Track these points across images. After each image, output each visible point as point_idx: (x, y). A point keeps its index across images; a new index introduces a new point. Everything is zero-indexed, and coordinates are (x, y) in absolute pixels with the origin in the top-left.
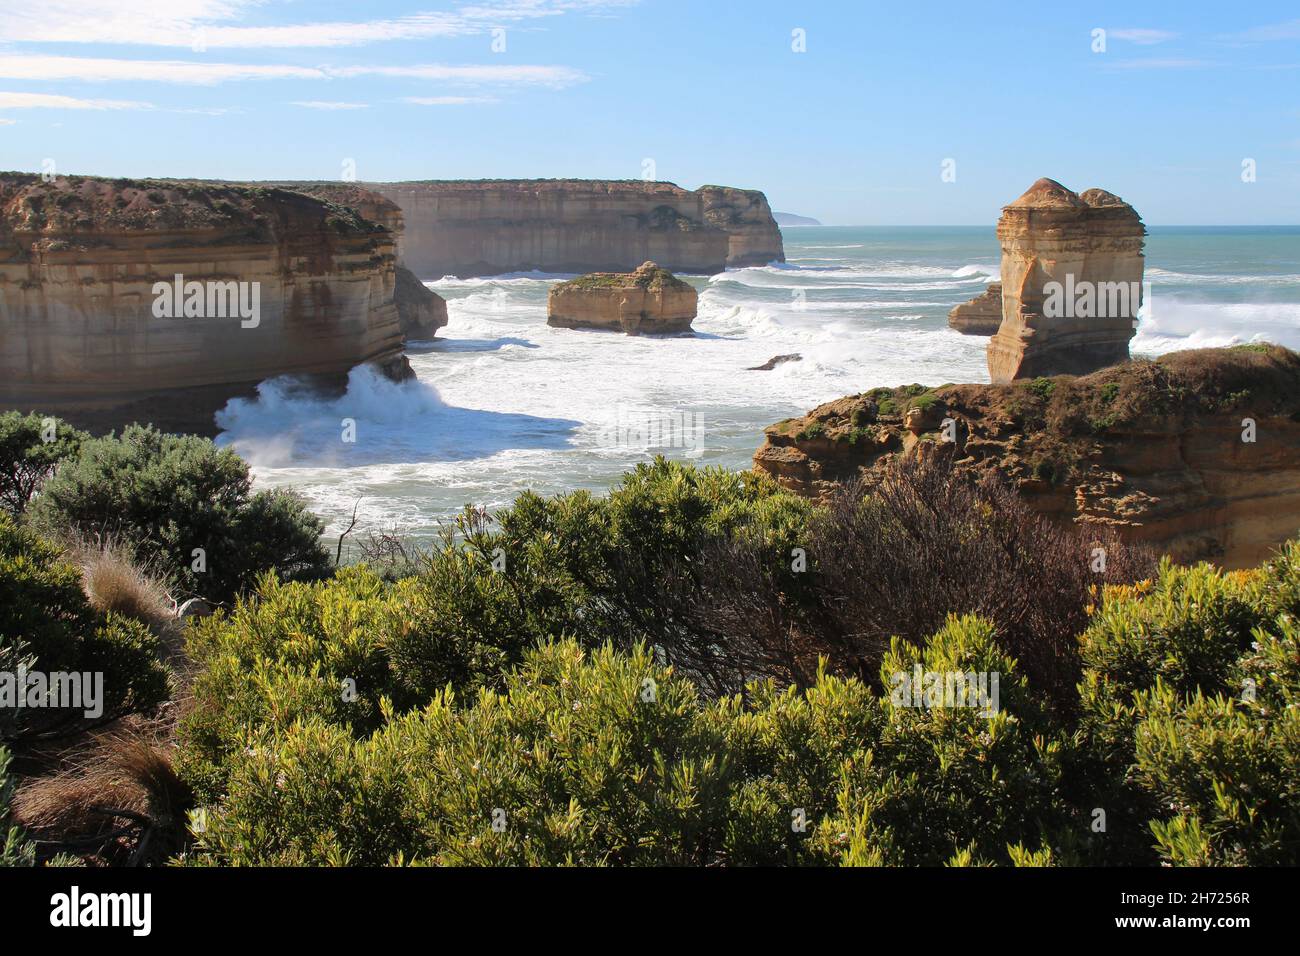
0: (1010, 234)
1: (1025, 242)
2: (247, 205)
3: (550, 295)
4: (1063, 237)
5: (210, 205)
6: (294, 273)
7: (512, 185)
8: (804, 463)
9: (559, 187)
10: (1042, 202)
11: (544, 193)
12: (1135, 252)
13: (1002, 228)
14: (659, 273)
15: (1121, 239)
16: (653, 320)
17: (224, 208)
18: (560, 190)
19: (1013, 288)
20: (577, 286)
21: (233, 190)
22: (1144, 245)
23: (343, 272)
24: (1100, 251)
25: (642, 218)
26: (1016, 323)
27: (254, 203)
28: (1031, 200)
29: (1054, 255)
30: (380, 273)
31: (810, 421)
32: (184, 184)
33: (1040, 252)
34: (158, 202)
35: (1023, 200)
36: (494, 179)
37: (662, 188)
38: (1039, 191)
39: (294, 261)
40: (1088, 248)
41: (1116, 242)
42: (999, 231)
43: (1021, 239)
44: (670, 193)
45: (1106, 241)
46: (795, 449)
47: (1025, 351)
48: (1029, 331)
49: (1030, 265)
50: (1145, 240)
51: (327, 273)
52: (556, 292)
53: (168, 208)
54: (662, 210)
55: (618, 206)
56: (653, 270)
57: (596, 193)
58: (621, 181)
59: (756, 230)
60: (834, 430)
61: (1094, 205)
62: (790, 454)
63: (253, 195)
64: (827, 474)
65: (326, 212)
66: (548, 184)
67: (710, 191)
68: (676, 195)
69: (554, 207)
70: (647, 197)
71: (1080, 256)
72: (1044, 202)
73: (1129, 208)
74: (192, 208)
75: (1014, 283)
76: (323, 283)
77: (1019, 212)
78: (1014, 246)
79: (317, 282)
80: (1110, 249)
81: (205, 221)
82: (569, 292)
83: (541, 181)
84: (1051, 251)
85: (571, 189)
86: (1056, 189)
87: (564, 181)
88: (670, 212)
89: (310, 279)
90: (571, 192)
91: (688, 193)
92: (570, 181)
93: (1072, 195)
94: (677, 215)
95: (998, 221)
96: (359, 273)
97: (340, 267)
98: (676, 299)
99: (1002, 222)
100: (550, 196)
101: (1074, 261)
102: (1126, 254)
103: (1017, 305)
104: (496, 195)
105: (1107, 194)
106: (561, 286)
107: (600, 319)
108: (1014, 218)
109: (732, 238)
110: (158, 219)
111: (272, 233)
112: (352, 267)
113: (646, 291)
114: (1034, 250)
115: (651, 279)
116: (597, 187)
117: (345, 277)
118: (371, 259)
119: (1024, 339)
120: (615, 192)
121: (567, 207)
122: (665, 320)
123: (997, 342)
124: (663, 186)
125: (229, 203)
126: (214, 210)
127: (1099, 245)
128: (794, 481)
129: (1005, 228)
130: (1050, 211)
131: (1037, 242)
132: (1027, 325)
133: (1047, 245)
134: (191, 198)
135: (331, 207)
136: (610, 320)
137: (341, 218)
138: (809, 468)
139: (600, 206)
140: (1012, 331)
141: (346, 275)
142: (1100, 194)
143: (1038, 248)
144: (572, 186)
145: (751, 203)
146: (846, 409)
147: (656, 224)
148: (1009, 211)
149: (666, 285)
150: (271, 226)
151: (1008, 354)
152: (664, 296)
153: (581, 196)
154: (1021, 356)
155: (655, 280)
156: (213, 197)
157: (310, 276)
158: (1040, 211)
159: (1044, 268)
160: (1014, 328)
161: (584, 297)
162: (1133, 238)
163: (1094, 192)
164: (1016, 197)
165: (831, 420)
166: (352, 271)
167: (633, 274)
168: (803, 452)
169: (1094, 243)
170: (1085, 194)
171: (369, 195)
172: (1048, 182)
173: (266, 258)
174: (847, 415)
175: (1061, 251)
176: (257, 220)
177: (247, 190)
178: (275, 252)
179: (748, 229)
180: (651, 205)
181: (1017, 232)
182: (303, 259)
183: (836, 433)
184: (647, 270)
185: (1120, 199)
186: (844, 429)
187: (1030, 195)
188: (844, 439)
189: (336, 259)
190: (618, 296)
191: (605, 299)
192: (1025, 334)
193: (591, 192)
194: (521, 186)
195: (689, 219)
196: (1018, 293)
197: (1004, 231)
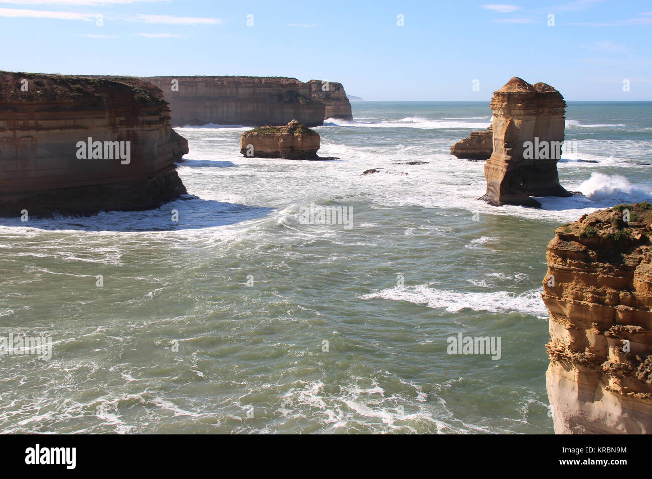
0: (498, 106)
1: (506, 111)
2: (90, 89)
3: (242, 137)
4: (525, 108)
5: (70, 88)
6: (118, 126)
7: (212, 79)
8: (585, 252)
9: (236, 80)
10: (515, 90)
11: (229, 83)
12: (560, 116)
13: (493, 103)
14: (300, 126)
15: (554, 109)
16: (297, 151)
17: (78, 90)
18: (237, 82)
19: (500, 134)
20: (256, 133)
21: (82, 80)
22: (565, 112)
23: (145, 125)
24: (544, 115)
25: (280, 97)
26: (501, 153)
27: (95, 87)
28: (509, 88)
29: (521, 117)
30: (163, 127)
31: (583, 226)
32: (55, 76)
33: (514, 115)
34: (41, 86)
35: (505, 88)
36: (202, 75)
37: (290, 81)
38: (513, 84)
39: (118, 119)
40: (537, 114)
41: (551, 110)
42: (492, 104)
43: (503, 109)
44: (295, 84)
45: (546, 110)
46: (578, 243)
47: (507, 168)
48: (509, 157)
49: (509, 122)
50: (566, 109)
51: (135, 126)
52: (245, 136)
53: (46, 90)
54: (291, 93)
55: (267, 90)
56: (297, 124)
57: (256, 84)
58: (268, 77)
59: (338, 103)
60: (602, 232)
61: (540, 91)
62: (574, 246)
63: (93, 82)
64: (601, 259)
65: (135, 93)
66: (230, 79)
67: (314, 83)
68: (298, 85)
69: (234, 90)
70: (282, 86)
71: (534, 118)
72: (516, 89)
73: (558, 92)
74: (60, 90)
75: (500, 132)
76: (134, 131)
77: (503, 95)
78: (500, 113)
79: (130, 131)
80: (548, 114)
81: (68, 97)
82: (252, 136)
83: (227, 77)
84: (520, 115)
85: (243, 81)
86: (521, 82)
87: (239, 77)
88: (295, 93)
89: (126, 129)
90: (243, 83)
91: (304, 84)
92: (242, 77)
93: (529, 85)
94: (298, 95)
95: (491, 100)
96: (154, 126)
97: (143, 123)
98: (309, 140)
99: (493, 100)
100: (231, 85)
101: (531, 120)
102: (556, 117)
103: (502, 145)
104: (203, 84)
105: (546, 86)
106: (248, 132)
107: (269, 150)
108: (500, 98)
109: (326, 107)
110: (41, 95)
111: (106, 104)
112: (149, 123)
113: (293, 135)
114: (511, 115)
115: (295, 129)
116: (256, 80)
117: (146, 129)
118: (160, 118)
119: (506, 161)
120: (266, 83)
121: (241, 91)
122: (303, 151)
123: (490, 163)
124: (290, 80)
125: (80, 87)
126: (72, 91)
127: (543, 112)
128: (580, 263)
129: (495, 103)
130: (519, 94)
131: (512, 111)
132: (508, 154)
133: (518, 112)
134: (59, 84)
135: (136, 90)
136: (274, 150)
137: (143, 97)
138: (589, 255)
139: (258, 90)
140: (498, 157)
141: (147, 128)
142: (543, 85)
143: (513, 114)
144: (244, 80)
145: (335, 89)
146: (607, 218)
147: (287, 100)
148: (498, 94)
149: (303, 132)
150: (105, 100)
151: (497, 169)
152: (302, 138)
153: (247, 85)
154: (505, 170)
155: (297, 130)
156: (71, 83)
157: (126, 128)
158: (514, 94)
159: (516, 124)
160: (500, 156)
161: (260, 138)
162: (560, 108)
163: (540, 84)
164: (501, 87)
165: (598, 225)
166: (150, 125)
167: (286, 126)
168: (583, 245)
169: (540, 111)
170: (536, 85)
171: (145, 83)
172: (517, 79)
173: (103, 118)
174: (608, 222)
175: (525, 115)
176: (96, 97)
177: (90, 80)
178: (108, 114)
179: (333, 103)
180: (284, 90)
181: (502, 105)
182: (123, 119)
183: (605, 233)
184: (293, 124)
185: (553, 88)
186: (610, 231)
187: (508, 86)
188: (611, 237)
189: (140, 118)
190: (278, 138)
191: (271, 140)
192: (507, 159)
193: (253, 83)
194: (216, 79)
195: (305, 97)
196: (502, 137)
197: (494, 105)
